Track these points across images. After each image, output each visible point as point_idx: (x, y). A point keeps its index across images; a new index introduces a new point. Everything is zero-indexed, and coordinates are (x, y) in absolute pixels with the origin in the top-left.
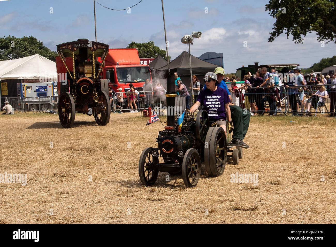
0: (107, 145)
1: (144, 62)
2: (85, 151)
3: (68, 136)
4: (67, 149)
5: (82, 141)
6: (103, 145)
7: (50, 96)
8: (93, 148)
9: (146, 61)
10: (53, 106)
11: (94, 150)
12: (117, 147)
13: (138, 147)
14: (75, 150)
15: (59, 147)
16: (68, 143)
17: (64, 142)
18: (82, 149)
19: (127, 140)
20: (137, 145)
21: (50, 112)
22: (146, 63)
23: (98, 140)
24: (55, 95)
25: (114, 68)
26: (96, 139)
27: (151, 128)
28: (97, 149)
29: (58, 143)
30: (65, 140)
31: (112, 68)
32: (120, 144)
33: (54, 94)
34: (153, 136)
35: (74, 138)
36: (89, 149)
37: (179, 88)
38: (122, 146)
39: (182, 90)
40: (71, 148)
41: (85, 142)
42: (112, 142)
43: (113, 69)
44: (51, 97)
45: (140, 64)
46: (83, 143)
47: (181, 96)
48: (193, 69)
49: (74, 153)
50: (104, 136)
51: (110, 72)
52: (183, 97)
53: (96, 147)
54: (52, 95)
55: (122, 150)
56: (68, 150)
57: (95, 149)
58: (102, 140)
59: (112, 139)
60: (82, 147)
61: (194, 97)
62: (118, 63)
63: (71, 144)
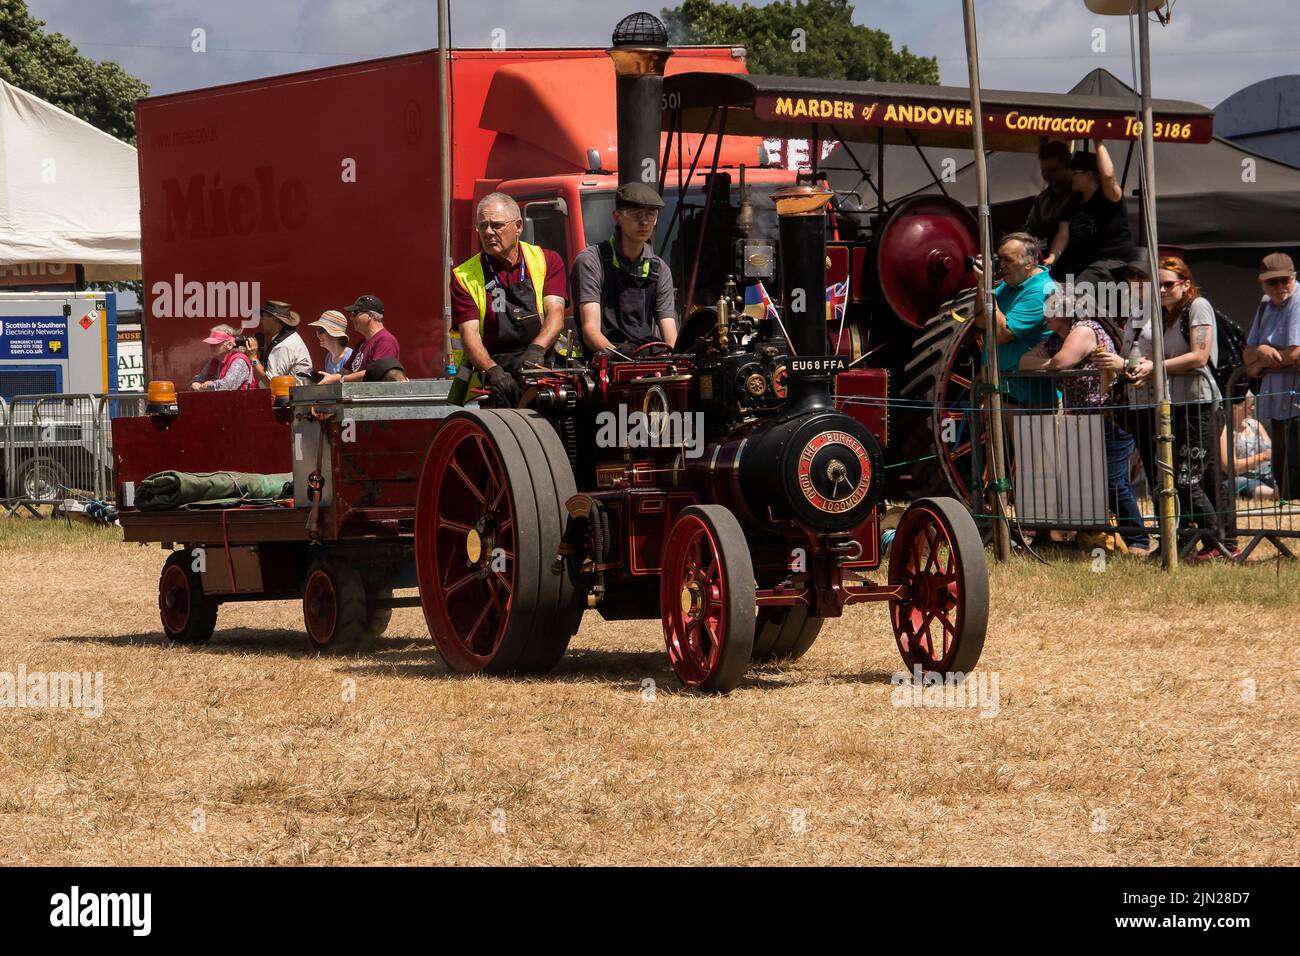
0: (535, 776)
1: (783, 152)
2: (373, 820)
3: (235, 693)
4: (238, 800)
5: (345, 734)
6: (502, 774)
7: (87, 396)
8: (433, 791)
9: (803, 144)
10: (106, 468)
11: (443, 808)
12: (610, 787)
13: (764, 790)
14: (300, 803)
15: (180, 782)
16: (245, 749)
17: (213, 744)
18: (350, 798)
19: (677, 738)
20: (760, 774)
21: (91, 510)
22: (805, 158)
23: (464, 736)
24: (124, 387)
25: (566, 193)
26: (446, 725)
27: (848, 647)
28: (462, 801)
29: (167, 748)
30: (217, 725)
31: (554, 196)
32: (629, 765)
33: (113, 381)
34: (871, 711)
35: (286, 715)
36: (406, 798)
37: (1052, 354)
38: (644, 782)
39: (1079, 366)
40: (270, 789)
41: (367, 745)
42: (569, 751)
43: (561, 204)
44: (96, 403)
45: (764, 165)
46: (353, 756)
47: (1073, 413)
48: (1166, 207)
49: (293, 832)
50: (505, 706)
51: (535, 223)
52: (1084, 419)
53: (451, 788)
54: (102, 388)
55: (647, 815)
56: (246, 806)
57: (448, 800)
58: (496, 737)
59: (566, 727)
60: (348, 781)
61: (1168, 420)
62: (596, 153)
63: (268, 761)
